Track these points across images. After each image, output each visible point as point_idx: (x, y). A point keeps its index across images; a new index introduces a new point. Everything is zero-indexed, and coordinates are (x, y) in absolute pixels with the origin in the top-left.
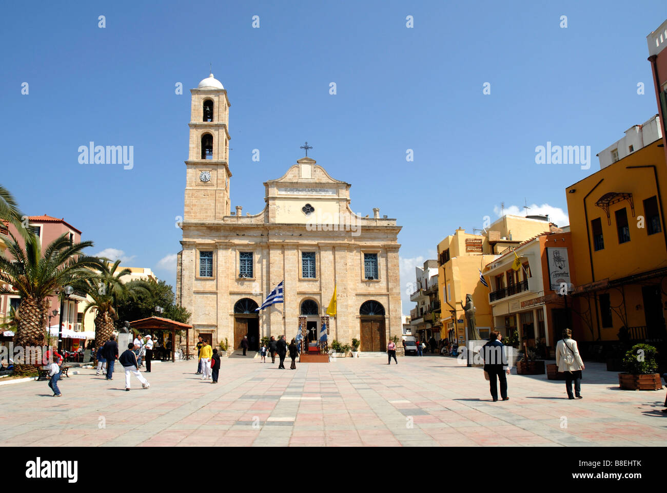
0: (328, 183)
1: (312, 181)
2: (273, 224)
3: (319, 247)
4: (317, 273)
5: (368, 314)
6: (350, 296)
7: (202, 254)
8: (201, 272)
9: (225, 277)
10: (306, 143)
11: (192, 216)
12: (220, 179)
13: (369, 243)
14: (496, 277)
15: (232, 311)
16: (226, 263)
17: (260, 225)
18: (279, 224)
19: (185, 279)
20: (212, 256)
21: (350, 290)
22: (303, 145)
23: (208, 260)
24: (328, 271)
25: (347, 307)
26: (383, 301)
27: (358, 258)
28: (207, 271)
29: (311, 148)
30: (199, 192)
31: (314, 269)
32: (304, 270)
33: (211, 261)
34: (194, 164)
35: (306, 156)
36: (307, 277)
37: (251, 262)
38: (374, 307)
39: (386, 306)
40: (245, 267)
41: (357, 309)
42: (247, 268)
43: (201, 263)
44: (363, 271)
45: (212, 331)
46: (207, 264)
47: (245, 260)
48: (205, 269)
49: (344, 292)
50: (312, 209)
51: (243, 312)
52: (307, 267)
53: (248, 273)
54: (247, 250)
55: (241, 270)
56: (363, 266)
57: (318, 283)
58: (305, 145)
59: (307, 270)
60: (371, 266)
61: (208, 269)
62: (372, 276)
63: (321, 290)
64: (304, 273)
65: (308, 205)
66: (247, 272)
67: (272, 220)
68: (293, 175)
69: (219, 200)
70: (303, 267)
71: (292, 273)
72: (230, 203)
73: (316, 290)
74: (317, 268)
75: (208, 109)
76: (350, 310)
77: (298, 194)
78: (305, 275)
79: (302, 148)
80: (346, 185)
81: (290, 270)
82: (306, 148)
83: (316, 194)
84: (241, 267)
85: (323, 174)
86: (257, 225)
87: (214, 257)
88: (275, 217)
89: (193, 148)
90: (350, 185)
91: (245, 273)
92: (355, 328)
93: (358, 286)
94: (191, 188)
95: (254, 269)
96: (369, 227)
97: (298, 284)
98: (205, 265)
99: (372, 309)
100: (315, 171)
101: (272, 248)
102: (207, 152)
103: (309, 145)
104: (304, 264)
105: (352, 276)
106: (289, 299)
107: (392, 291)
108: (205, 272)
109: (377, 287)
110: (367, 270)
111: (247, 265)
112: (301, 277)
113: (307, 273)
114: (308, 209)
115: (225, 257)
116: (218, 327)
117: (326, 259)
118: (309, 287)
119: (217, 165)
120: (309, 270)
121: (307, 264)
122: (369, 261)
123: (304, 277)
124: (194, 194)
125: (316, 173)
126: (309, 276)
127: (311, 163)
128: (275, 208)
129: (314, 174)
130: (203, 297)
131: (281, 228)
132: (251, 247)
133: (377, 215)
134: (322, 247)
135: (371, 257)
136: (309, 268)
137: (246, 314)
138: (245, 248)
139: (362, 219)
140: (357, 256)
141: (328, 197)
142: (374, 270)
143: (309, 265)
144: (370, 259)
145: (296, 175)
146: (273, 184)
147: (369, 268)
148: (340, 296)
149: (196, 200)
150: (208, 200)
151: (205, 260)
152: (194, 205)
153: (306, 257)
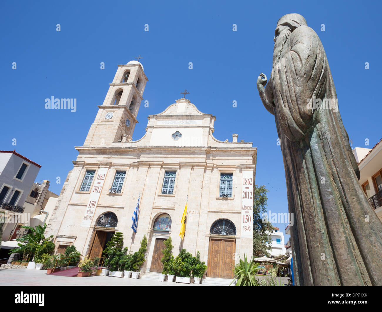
0: (196, 115)
1: (184, 114)
2: (145, 146)
3: (180, 166)
4: (175, 190)
5: (219, 233)
6: (202, 213)
7: (88, 171)
8: (82, 187)
12: (119, 117)
13: (226, 163)
15: (94, 224)
19: (65, 193)
21: (203, 207)
23: (91, 177)
24: (184, 188)
26: (234, 219)
28: (87, 186)
30: (101, 126)
31: (172, 186)
32: (164, 187)
33: (92, 179)
34: (104, 108)
36: (166, 193)
37: (123, 179)
38: (226, 226)
39: (237, 226)
40: (117, 183)
41: (207, 228)
42: (119, 184)
43: (85, 180)
44: (219, 189)
45: (71, 243)
47: (119, 178)
49: (196, 209)
50: (180, 135)
51: (105, 226)
54: (122, 169)
55: (113, 186)
56: (219, 184)
58: (185, 91)
59: (167, 187)
60: (226, 184)
63: (175, 206)
65: (177, 133)
66: (118, 188)
68: (170, 111)
69: (112, 132)
70: (165, 184)
71: (152, 189)
73: (170, 206)
74: (175, 185)
75: (126, 76)
76: (201, 228)
77: (172, 124)
78: (164, 191)
79: (182, 93)
85: (194, 109)
87: (95, 175)
88: (149, 142)
89: (108, 98)
91: (116, 189)
93: (211, 204)
95: (123, 185)
99: (224, 228)
101: (140, 167)
104: (165, 182)
108: (85, 187)
109: (230, 205)
110: (222, 188)
112: (160, 193)
113: (167, 190)
114: (177, 135)
116: (77, 239)
117: (184, 177)
118: (165, 203)
121: (168, 182)
122: (225, 180)
123: (163, 193)
124: (97, 127)
125: (189, 109)
126: (168, 192)
127: (186, 102)
128: (151, 135)
129: (187, 110)
130: (75, 209)
131: (151, 150)
132: (126, 167)
133: (235, 139)
134: (183, 166)
135: (227, 175)
136: (169, 185)
137: (107, 228)
138: (121, 167)
139: (222, 143)
140: (214, 175)
141: (195, 126)
142: (229, 189)
143: (169, 183)
144: (227, 178)
145: (173, 111)
146: (154, 118)
147: (225, 187)
148: (192, 212)
149: (97, 132)
150: (105, 131)
151: (89, 177)
152: (94, 135)
153: (169, 176)
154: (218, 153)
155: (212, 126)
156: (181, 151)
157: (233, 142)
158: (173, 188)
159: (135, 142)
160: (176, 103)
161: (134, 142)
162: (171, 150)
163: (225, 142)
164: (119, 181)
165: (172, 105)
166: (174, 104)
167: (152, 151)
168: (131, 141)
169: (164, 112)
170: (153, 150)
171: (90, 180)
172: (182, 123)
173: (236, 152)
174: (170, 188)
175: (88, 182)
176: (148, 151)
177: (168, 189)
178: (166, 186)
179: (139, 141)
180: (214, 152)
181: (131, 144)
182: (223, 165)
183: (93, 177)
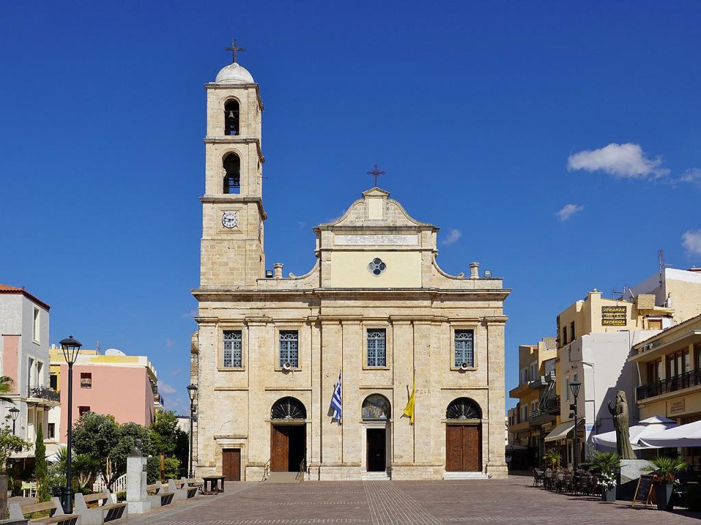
0: (407, 227)
2: (328, 289)
3: (391, 322)
4: (389, 360)
5: (457, 418)
6: (433, 391)
7: (227, 334)
8: (225, 361)
9: (259, 367)
10: (376, 166)
11: (211, 279)
12: (251, 223)
13: (463, 314)
14: (648, 363)
15: (269, 416)
16: (259, 347)
17: (309, 290)
18: (336, 289)
19: (203, 372)
20: (241, 338)
21: (434, 384)
23: (235, 343)
24: (403, 356)
25: (428, 408)
26: (479, 398)
27: (445, 336)
28: (233, 359)
29: (383, 173)
30: (221, 243)
31: (383, 353)
32: (369, 356)
33: (239, 345)
34: (214, 201)
36: (374, 365)
37: (296, 345)
38: (467, 407)
39: (483, 407)
40: (287, 352)
41: (442, 411)
42: (289, 353)
43: (225, 348)
44: (453, 355)
45: (241, 445)
46: (233, 350)
47: (287, 343)
48: (230, 357)
49: (425, 387)
50: (383, 266)
51: (284, 417)
52: (374, 351)
53: (291, 361)
54: (290, 327)
55: (282, 357)
56: (453, 348)
57: (388, 374)
58: (374, 168)
59: (374, 356)
60: (464, 348)
61: (235, 357)
62: (465, 363)
63: (393, 383)
64: (369, 359)
65: (377, 260)
66: (289, 358)
67: (325, 284)
68: (356, 216)
69: (250, 255)
70: (369, 351)
71: (352, 360)
72: (263, 258)
73: (387, 383)
74: (388, 352)
75: (232, 115)
76: (434, 412)
77: (363, 244)
78: (371, 362)
79: (368, 173)
80: (431, 229)
81: (351, 355)
82: (376, 174)
83: (389, 244)
84: (282, 352)
85: (399, 213)
86: (304, 291)
87: (244, 340)
88: (330, 279)
89: (212, 177)
91: (286, 361)
92: (440, 437)
93: (445, 378)
94: (210, 238)
95: (299, 355)
96: (463, 290)
97: (361, 374)
98: (231, 352)
99: (463, 411)
100: (388, 209)
101: (324, 324)
102: (231, 183)
104: (369, 347)
105: (436, 364)
106: (348, 397)
107: (493, 384)
108: (230, 361)
109: (471, 378)
110: (458, 354)
111: (289, 350)
112: (366, 367)
113: (374, 359)
114: (378, 267)
115: (259, 338)
116: (249, 439)
118: (377, 380)
119: (245, 202)
120: (376, 356)
121: (374, 347)
122: (462, 341)
123: (369, 365)
125: (390, 211)
126: (376, 363)
127: (382, 196)
128: (330, 265)
129: (387, 214)
130: (229, 396)
131: (338, 295)
132: (296, 324)
133: (475, 272)
134: (396, 320)
135: (464, 334)
136: (376, 352)
137: (288, 420)
138: (287, 324)
139: (454, 279)
140: (444, 334)
141: (405, 248)
142: (469, 354)
143: (376, 348)
144: (464, 338)
146: (328, 230)
147: (461, 351)
148: (419, 392)
149: (218, 256)
150: (235, 255)
151: (231, 343)
152: (213, 263)
153: (373, 337)
155: (435, 249)
156: (390, 296)
157: (472, 277)
158: (385, 356)
159: (302, 278)
160: (363, 196)
161: (299, 277)
162: (373, 295)
163: (459, 277)
164: (289, 348)
165: (358, 201)
166: (361, 201)
167: (340, 296)
168: (294, 277)
169: (344, 217)
171: (235, 348)
172: (381, 240)
174: (379, 356)
175: (233, 352)
176: (333, 296)
177: (376, 358)
178: (372, 353)
179: (309, 276)
180: (442, 297)
181: (294, 281)
182: (457, 317)
183: (240, 343)
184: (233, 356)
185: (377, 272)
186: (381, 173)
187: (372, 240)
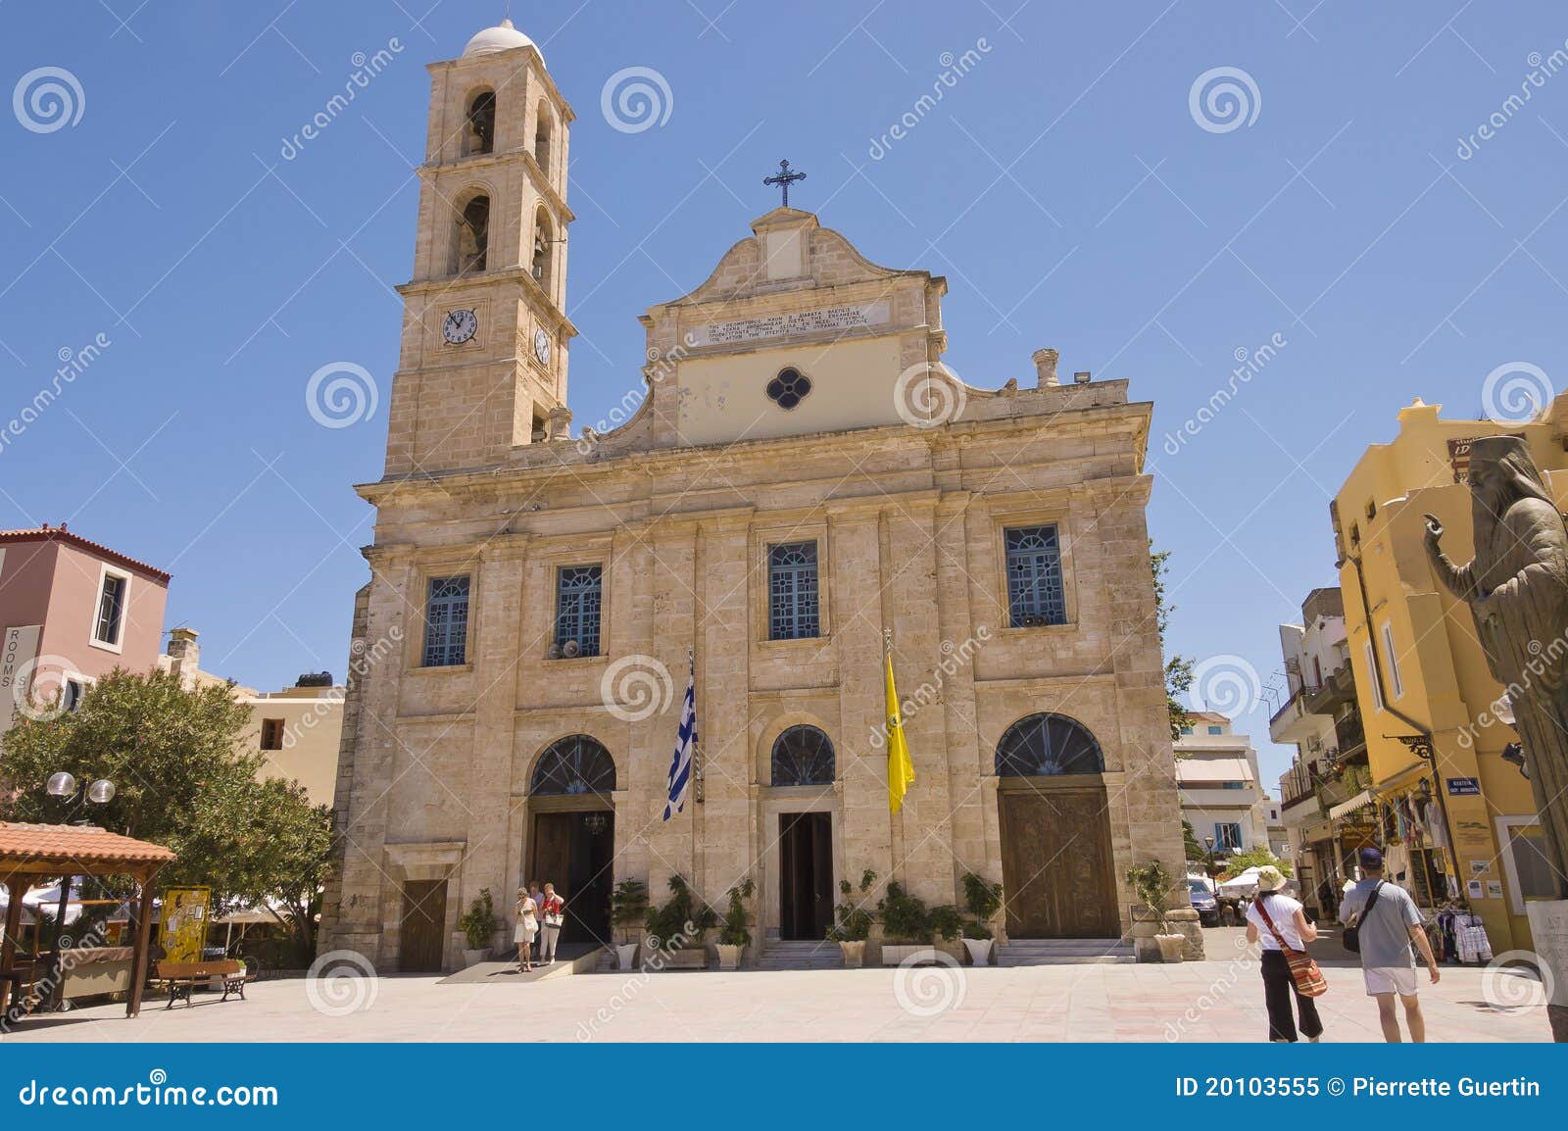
4: (826, 621)
5: (1030, 774)
7: (435, 587)
8: (430, 651)
9: (504, 661)
10: (784, 164)
12: (502, 331)
15: (523, 790)
20: (466, 593)
22: (775, 171)
23: (456, 606)
26: (1087, 711)
28: (447, 645)
29: (802, 176)
31: (811, 604)
32: (776, 613)
33: (462, 611)
34: (427, 293)
35: (785, 203)
36: (788, 637)
37: (595, 600)
38: (1056, 742)
40: (575, 619)
41: (981, 754)
42: (581, 621)
43: (432, 621)
44: (1003, 599)
45: (449, 867)
46: (449, 623)
47: (575, 595)
48: (443, 641)
50: (804, 386)
51: (563, 792)
52: (790, 598)
53: (583, 642)
54: (579, 558)
56: (1002, 575)
57: (826, 656)
58: (780, 170)
59: (790, 612)
60: (1034, 573)
61: (451, 641)
62: (1038, 616)
63: (836, 684)
64: (777, 622)
65: (788, 372)
66: (582, 636)
67: (662, 442)
68: (736, 278)
69: (497, 397)
70: (776, 599)
71: (729, 626)
74: (823, 600)
78: (779, 630)
79: (768, 181)
80: (921, 281)
81: (726, 614)
82: (785, 180)
83: (818, 330)
84: (561, 619)
85: (840, 257)
87: (473, 595)
88: (673, 429)
89: (428, 243)
90: (942, 279)
91: (572, 639)
92: (980, 831)
93: (985, 659)
94: (414, 370)
95: (603, 625)
96: (1016, 420)
98: (444, 627)
99: (1047, 750)
100: (812, 251)
101: (661, 540)
103: (794, 168)
104: (776, 590)
107: (1128, 668)
108: (442, 650)
109: (1062, 655)
110: (1017, 592)
111: (581, 614)
112: (768, 640)
113: (790, 621)
114: (789, 388)
116: (468, 853)
117: (856, 561)
118: (795, 672)
119: (495, 282)
120: (795, 612)
121: (789, 589)
122: (1027, 557)
123: (777, 637)
124: (420, 388)
125: (819, 255)
126: (796, 633)
127: (798, 223)
129: (811, 262)
130: (426, 741)
131: (694, 464)
133: (1048, 374)
134: (840, 515)
135: (1030, 535)
136: (795, 602)
137: (576, 800)
139: (990, 396)
140: (976, 540)
142: (1049, 589)
143: (795, 593)
144: (1032, 549)
145: (747, 273)
147: (1028, 584)
149: (427, 406)
150: (465, 401)
151: (445, 607)
152: (417, 425)
153: (786, 562)
154: (983, 443)
156: (824, 455)
158: (815, 610)
162: (781, 456)
164: (581, 609)
167: (695, 468)
170: (698, 464)
171: (454, 618)
172: (799, 324)
173: (1061, 432)
174: (801, 611)
175: (449, 629)
176: (679, 469)
177: (795, 616)
178: (783, 606)
179: (628, 429)
182: (1007, 492)
183: (466, 605)
184: (448, 640)
185: (788, 402)
186: (796, 177)
187: (776, 328)
